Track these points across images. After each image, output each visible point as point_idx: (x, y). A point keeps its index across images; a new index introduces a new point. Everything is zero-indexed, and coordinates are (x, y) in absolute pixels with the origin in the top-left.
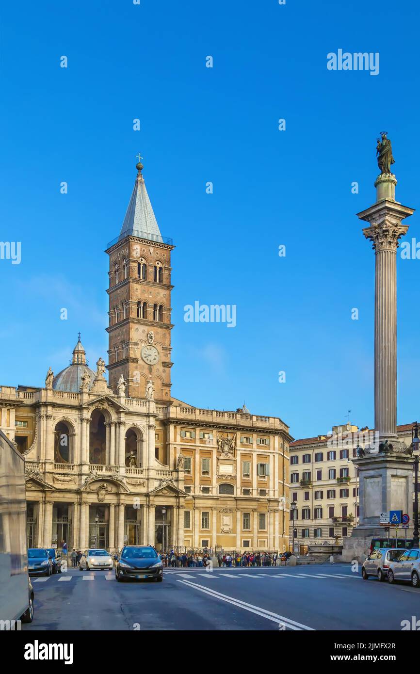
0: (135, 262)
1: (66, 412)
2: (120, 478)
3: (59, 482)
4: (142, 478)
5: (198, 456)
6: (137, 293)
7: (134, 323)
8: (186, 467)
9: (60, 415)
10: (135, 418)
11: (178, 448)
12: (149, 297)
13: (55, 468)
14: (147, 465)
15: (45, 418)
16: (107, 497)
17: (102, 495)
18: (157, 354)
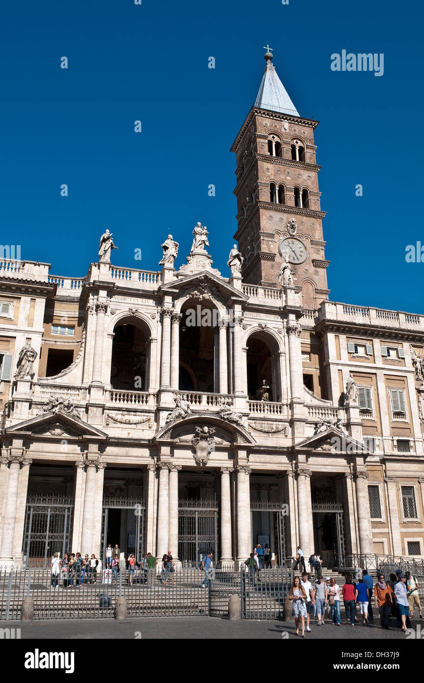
0: (264, 137)
1: (136, 302)
2: (235, 417)
3: (119, 425)
4: (281, 421)
5: (382, 385)
6: (269, 174)
7: (265, 208)
8: (362, 403)
9: (122, 307)
10: (263, 316)
11: (346, 370)
12: (286, 179)
13: (112, 399)
14: (290, 397)
15: (94, 312)
16: (215, 455)
17: (203, 449)
18: (303, 249)
